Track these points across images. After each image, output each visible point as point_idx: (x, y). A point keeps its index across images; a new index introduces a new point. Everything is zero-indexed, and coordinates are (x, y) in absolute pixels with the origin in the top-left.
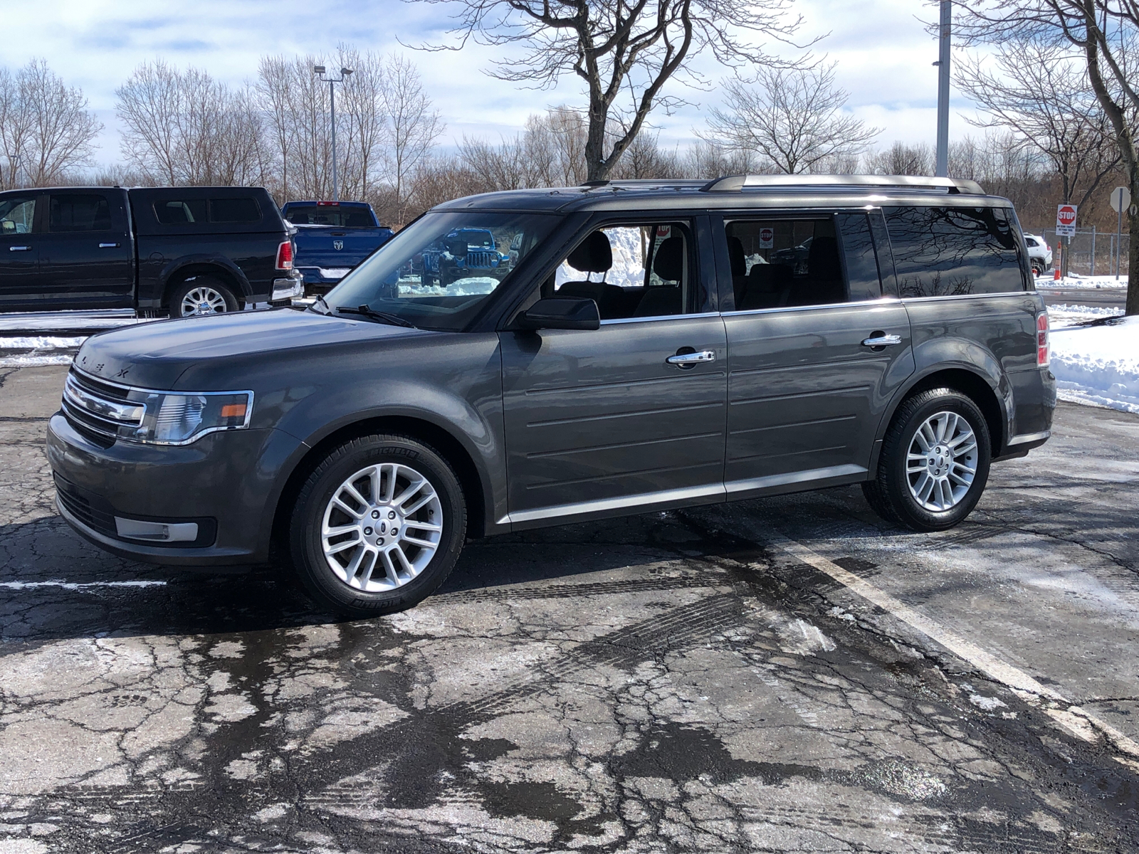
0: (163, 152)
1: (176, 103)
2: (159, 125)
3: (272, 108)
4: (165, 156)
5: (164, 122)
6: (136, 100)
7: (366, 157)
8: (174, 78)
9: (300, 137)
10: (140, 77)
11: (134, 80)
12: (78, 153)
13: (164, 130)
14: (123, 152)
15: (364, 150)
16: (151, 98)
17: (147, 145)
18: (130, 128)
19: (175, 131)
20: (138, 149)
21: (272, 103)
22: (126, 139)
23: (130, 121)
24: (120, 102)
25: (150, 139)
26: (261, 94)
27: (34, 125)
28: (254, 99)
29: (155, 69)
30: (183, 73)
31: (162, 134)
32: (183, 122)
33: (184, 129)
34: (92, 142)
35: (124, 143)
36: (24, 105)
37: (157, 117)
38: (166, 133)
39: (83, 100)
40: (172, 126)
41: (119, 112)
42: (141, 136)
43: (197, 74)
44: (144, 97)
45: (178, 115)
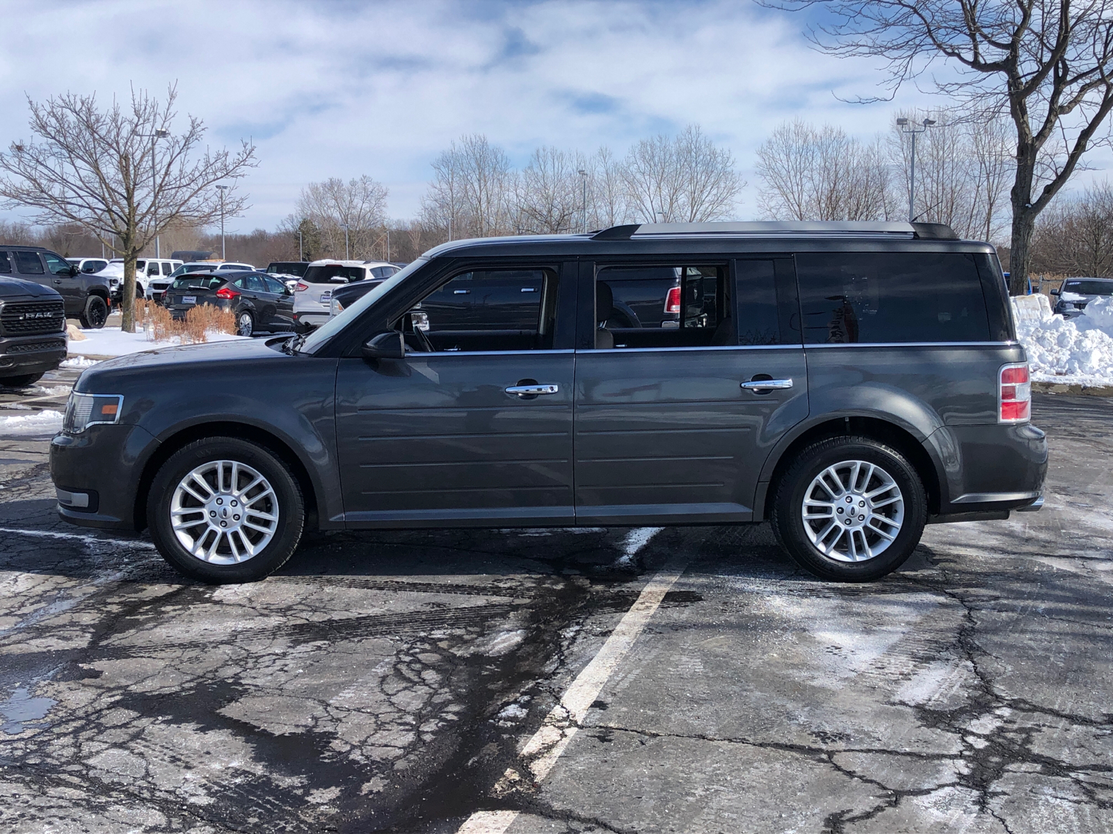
0: (795, 205)
1: (810, 159)
2: (794, 181)
3: (901, 160)
4: (797, 208)
5: (798, 177)
6: (773, 158)
7: (991, 205)
8: (811, 135)
9: (926, 187)
10: (778, 136)
11: (774, 139)
12: (724, 208)
13: (798, 185)
14: (759, 207)
15: (990, 199)
16: (788, 156)
17: (781, 200)
18: (767, 184)
19: (808, 186)
20: (772, 204)
21: (902, 155)
22: (762, 193)
23: (768, 177)
24: (761, 161)
25: (784, 194)
26: (891, 147)
27: (687, 185)
28: (884, 152)
29: (792, 128)
30: (819, 130)
31: (795, 188)
32: (816, 177)
33: (816, 182)
34: (737, 197)
35: (760, 198)
36: (679, 167)
37: (792, 173)
38: (800, 187)
39: (731, 160)
40: (804, 180)
41: (757, 170)
42: (777, 191)
43: (832, 131)
44: (782, 155)
45: (812, 170)
